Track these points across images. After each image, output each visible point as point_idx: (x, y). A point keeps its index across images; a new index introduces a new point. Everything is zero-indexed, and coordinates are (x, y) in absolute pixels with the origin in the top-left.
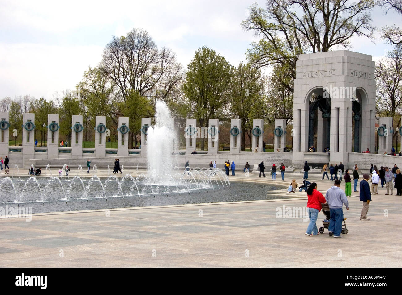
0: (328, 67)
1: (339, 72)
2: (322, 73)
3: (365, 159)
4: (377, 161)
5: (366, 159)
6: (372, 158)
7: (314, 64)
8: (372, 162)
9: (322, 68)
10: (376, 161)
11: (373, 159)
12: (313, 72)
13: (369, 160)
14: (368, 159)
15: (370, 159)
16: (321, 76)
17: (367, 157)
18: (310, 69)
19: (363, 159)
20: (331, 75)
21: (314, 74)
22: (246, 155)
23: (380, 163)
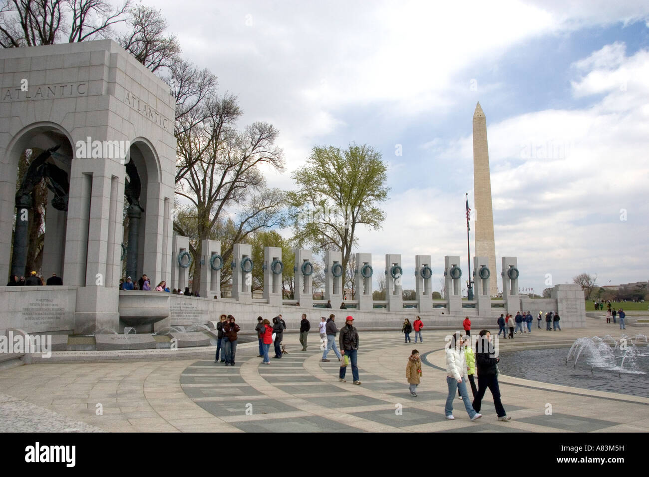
4: (198, 309)
5: (182, 306)
8: (190, 310)
10: (196, 308)
11: (193, 306)
13: (186, 308)
14: (185, 306)
15: (187, 306)
19: (177, 306)
23: (202, 312)
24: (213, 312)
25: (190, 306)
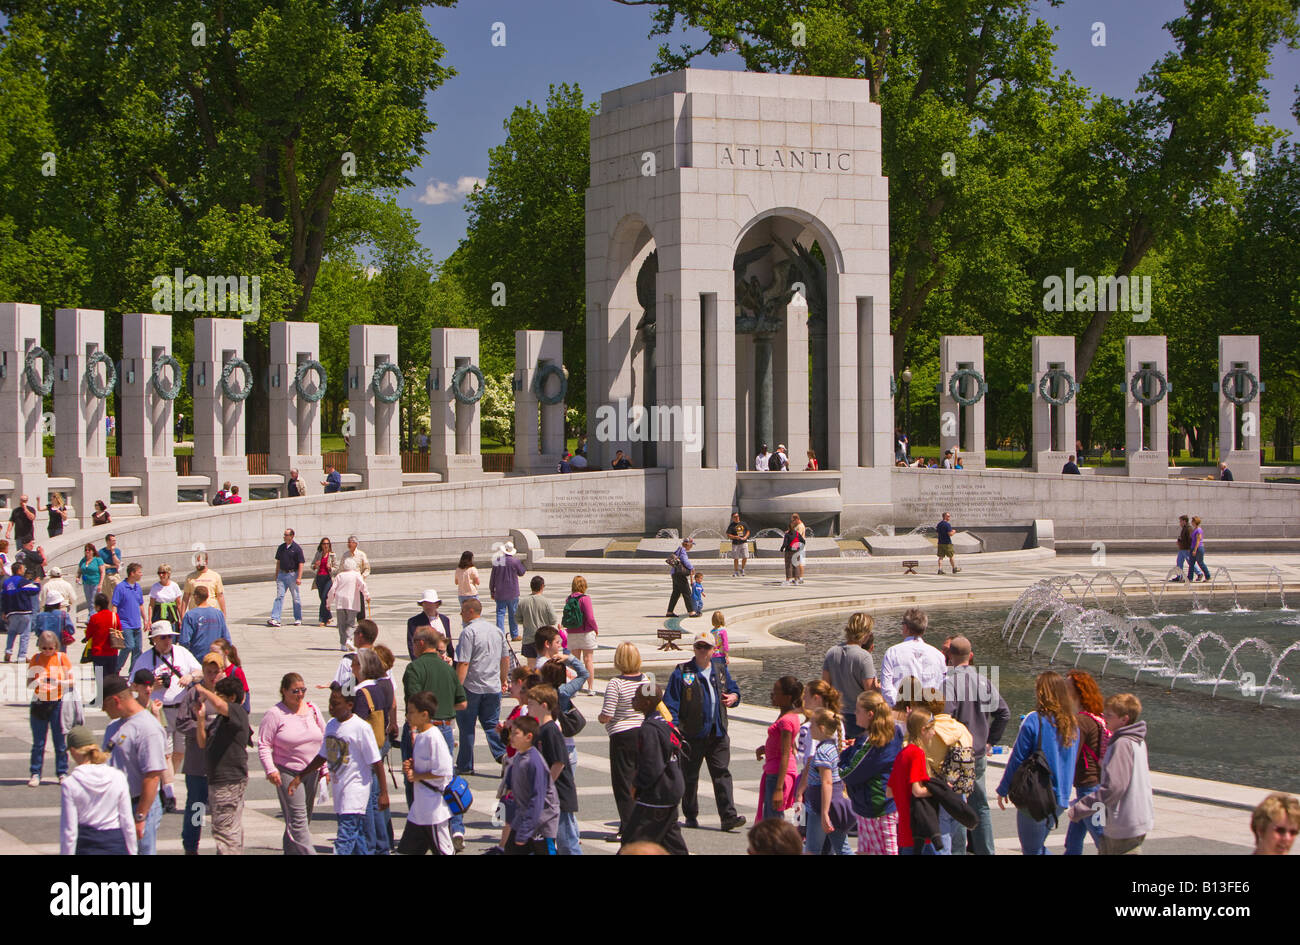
0: (825, 138)
1: (869, 162)
2: (800, 157)
3: (949, 490)
4: (1004, 495)
5: (956, 490)
7: (765, 117)
8: (980, 498)
9: (799, 139)
10: (999, 493)
11: (987, 489)
12: (764, 150)
13: (969, 493)
14: (963, 490)
15: (971, 491)
16: (794, 169)
17: (960, 483)
18: (748, 135)
20: (834, 168)
21: (766, 157)
23: (1015, 502)
24: (1048, 501)
25: (979, 490)
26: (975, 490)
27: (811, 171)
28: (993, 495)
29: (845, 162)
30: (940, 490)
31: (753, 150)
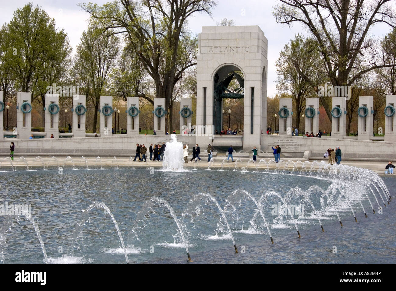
0: (241, 43)
1: (255, 49)
2: (233, 49)
3: (282, 141)
4: (298, 143)
5: (284, 141)
6: (291, 141)
7: (223, 38)
8: (291, 144)
9: (233, 44)
11: (293, 142)
12: (222, 47)
14: (286, 142)
16: (231, 52)
17: (286, 140)
18: (217, 44)
20: (244, 51)
21: (223, 49)
22: (136, 138)
23: (301, 145)
24: (311, 145)
25: (291, 142)
26: (289, 142)
27: (236, 53)
28: (295, 143)
29: (247, 49)
30: (280, 142)
31: (219, 47)
